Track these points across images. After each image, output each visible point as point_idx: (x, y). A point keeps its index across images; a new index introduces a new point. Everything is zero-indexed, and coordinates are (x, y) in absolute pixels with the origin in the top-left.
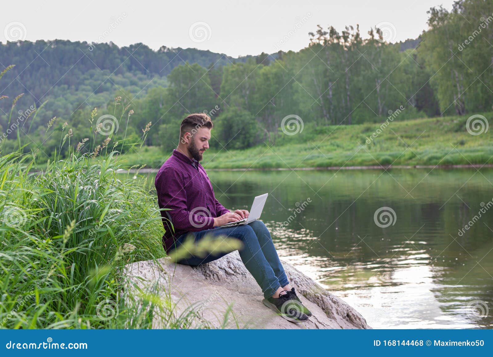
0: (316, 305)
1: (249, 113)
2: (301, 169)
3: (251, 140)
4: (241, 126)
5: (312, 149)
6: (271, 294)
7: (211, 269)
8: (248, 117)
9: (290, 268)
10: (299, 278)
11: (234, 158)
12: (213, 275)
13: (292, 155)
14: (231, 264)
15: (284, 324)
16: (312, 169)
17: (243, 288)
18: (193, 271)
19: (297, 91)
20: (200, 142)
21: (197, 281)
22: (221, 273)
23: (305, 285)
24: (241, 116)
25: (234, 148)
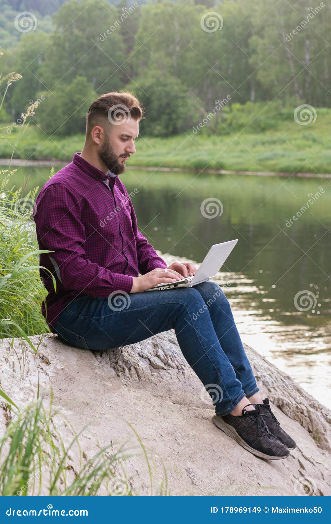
0: (298, 424)
1: (179, 81)
2: (255, 173)
3: (180, 123)
4: (164, 101)
5: (274, 142)
6: (227, 409)
7: (126, 359)
8: (176, 88)
9: (255, 358)
10: (271, 377)
11: (151, 151)
12: (130, 369)
13: (242, 151)
14: (160, 350)
15: (249, 461)
16: (272, 174)
17: (180, 393)
18: (96, 361)
19: (254, 52)
20: (119, 142)
21: (103, 379)
22: (143, 365)
23: (281, 388)
24: (165, 86)
25: (152, 135)
